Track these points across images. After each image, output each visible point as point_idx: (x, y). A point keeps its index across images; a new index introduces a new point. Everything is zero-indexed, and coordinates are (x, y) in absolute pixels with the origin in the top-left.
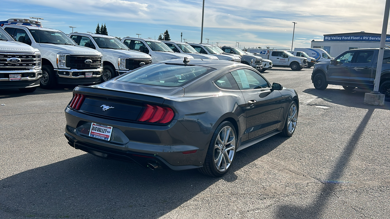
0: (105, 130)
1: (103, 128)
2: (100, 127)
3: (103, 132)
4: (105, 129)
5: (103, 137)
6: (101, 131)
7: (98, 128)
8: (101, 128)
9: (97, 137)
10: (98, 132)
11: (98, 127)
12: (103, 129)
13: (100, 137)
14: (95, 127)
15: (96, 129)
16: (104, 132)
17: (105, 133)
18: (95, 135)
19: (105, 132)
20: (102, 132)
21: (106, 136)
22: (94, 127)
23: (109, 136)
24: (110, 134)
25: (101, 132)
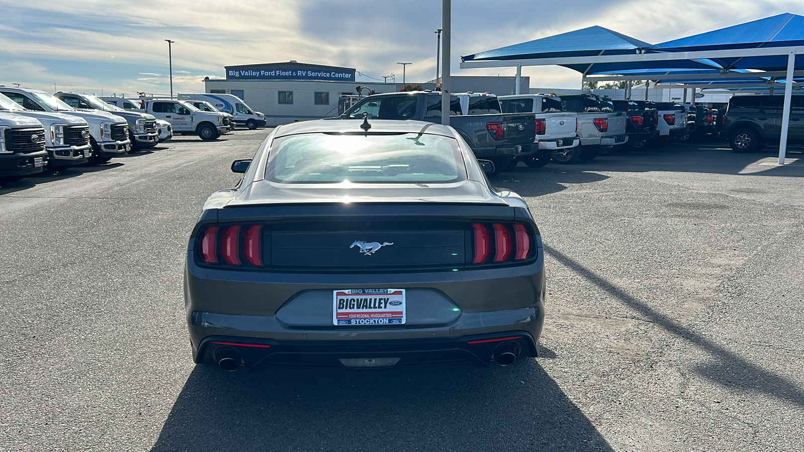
0: (382, 301)
1: (373, 297)
2: (364, 297)
3: (377, 305)
4: (380, 300)
5: (383, 318)
6: (372, 306)
7: (358, 300)
8: (368, 297)
9: (363, 323)
10: (361, 310)
11: (355, 297)
12: (375, 300)
13: (375, 321)
14: (347, 300)
15: (354, 305)
16: (380, 307)
17: (385, 307)
18: (353, 318)
19: (383, 305)
20: (375, 307)
21: (390, 315)
22: (344, 300)
23: (401, 313)
24: (402, 308)
25: (370, 307)
